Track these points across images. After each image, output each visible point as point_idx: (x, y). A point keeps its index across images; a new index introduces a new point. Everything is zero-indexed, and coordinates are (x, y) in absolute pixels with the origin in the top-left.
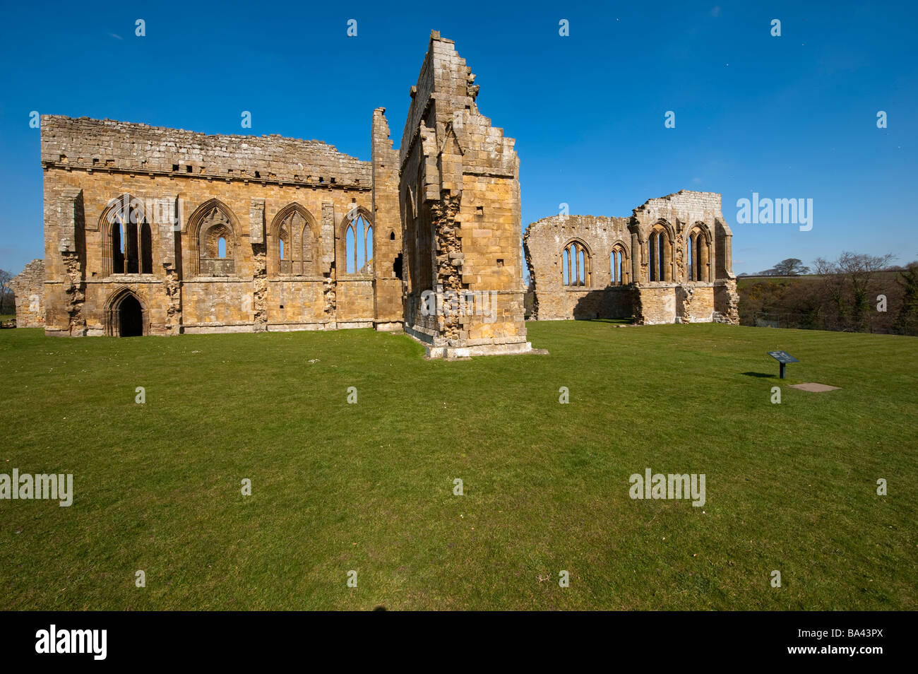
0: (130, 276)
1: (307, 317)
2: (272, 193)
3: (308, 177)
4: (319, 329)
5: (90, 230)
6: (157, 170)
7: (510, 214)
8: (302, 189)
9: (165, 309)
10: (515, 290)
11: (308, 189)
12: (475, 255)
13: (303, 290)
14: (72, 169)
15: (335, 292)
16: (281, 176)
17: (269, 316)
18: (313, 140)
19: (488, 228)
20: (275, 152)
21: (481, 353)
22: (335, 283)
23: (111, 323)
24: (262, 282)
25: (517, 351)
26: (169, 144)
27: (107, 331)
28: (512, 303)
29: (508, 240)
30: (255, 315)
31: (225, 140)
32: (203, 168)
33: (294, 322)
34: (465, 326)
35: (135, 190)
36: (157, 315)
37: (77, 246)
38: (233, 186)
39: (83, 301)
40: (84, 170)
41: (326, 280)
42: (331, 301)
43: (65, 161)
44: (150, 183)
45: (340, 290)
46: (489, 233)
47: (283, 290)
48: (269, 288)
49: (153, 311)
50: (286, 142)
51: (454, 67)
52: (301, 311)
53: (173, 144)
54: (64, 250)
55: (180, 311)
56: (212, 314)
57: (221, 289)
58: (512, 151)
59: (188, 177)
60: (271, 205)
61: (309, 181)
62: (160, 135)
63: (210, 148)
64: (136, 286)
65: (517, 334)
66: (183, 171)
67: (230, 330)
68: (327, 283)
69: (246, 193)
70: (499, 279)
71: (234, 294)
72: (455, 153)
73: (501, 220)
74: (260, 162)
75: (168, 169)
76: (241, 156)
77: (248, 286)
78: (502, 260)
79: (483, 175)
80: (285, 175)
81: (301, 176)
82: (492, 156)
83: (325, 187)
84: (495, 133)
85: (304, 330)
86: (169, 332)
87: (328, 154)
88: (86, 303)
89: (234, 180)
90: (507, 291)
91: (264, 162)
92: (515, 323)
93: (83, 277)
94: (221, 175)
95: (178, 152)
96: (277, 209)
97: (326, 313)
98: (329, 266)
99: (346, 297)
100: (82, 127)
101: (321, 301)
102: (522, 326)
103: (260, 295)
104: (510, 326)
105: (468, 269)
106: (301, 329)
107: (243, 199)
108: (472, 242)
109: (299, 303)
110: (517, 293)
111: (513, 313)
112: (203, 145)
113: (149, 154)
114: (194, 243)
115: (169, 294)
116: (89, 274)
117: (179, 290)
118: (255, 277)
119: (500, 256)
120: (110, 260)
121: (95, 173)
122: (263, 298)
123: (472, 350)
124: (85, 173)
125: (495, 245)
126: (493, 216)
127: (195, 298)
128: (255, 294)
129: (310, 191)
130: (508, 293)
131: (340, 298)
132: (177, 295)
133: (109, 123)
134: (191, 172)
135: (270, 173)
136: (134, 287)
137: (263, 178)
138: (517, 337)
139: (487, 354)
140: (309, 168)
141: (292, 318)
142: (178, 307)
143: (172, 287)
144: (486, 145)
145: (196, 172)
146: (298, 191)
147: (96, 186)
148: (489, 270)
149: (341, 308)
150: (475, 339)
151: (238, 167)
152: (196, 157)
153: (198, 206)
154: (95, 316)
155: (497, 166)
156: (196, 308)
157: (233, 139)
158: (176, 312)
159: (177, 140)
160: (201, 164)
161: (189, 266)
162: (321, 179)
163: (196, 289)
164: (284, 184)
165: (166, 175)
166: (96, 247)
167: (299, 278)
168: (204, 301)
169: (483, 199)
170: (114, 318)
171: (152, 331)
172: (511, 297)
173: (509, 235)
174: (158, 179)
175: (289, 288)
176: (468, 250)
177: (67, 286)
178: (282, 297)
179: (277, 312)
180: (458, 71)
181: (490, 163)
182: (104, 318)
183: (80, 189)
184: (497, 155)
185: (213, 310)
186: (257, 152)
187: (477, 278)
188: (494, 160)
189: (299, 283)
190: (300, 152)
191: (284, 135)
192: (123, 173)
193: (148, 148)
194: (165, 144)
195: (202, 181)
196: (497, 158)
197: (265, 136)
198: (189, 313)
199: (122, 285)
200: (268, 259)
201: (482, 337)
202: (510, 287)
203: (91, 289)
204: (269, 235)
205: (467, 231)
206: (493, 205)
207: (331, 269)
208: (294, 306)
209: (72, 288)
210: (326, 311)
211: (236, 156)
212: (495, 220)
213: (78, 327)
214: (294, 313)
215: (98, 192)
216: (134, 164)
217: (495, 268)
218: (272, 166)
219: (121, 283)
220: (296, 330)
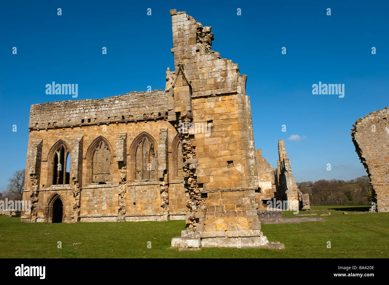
0: (59, 186)
1: (150, 211)
2: (131, 127)
3: (152, 114)
4: (158, 220)
5: (44, 161)
6: (74, 124)
7: (237, 122)
8: (149, 122)
9: (72, 206)
10: (245, 187)
11: (152, 122)
12: (207, 160)
13: (148, 191)
14: (40, 129)
15: (167, 192)
16: (136, 116)
17: (127, 210)
18: (155, 90)
19: (218, 136)
20: (133, 102)
21: (215, 244)
22: (168, 185)
23: (48, 215)
24: (124, 186)
25: (250, 245)
26: (81, 108)
27: (46, 219)
28: (244, 199)
29: (236, 144)
30: (119, 210)
31: (107, 100)
32: (96, 119)
33: (142, 215)
34: (200, 220)
35: (64, 136)
36: (69, 210)
37: (36, 171)
38: (111, 127)
39: (37, 202)
40: (44, 129)
41: (161, 183)
42: (165, 199)
43: (38, 126)
44: (71, 131)
45: (172, 190)
46: (219, 140)
47: (135, 192)
48: (127, 191)
49: (67, 207)
50: (139, 94)
51: (186, 28)
52: (146, 206)
53: (82, 108)
54: (31, 173)
55: (79, 207)
56: (95, 209)
57: (101, 192)
58: (235, 73)
59: (88, 125)
60: (130, 135)
61: (152, 116)
62: (77, 105)
63: (99, 107)
64: (60, 192)
65: (250, 228)
66: (86, 122)
67: (105, 220)
68: (161, 185)
69: (117, 130)
70: (230, 178)
71: (108, 195)
72: (184, 85)
73: (229, 128)
74: (125, 110)
75: (79, 122)
76: (114, 108)
77: (115, 189)
78: (232, 162)
79: (211, 96)
80: (138, 116)
81: (148, 114)
82: (219, 80)
83: (162, 119)
84: (220, 63)
85: (147, 220)
86: (72, 221)
87: (163, 97)
88: (39, 202)
89: (111, 123)
90: (238, 188)
91: (127, 109)
92: (248, 217)
93: (38, 188)
94: (104, 121)
95: (84, 112)
96: (134, 137)
97: (162, 208)
98: (162, 173)
99: (176, 195)
100: (46, 108)
101: (159, 199)
102: (255, 220)
103: (122, 196)
104: (243, 220)
105: (202, 171)
106: (146, 220)
107: (115, 134)
108: (204, 149)
109: (145, 200)
110: (247, 190)
111: (245, 208)
112: (96, 105)
113: (71, 116)
114: (90, 164)
115: (74, 197)
116: (41, 186)
117: (79, 194)
118: (120, 183)
119: (229, 158)
120: (51, 177)
121: (49, 130)
122: (124, 197)
123: (207, 242)
124: (45, 131)
125: (225, 149)
126: (222, 126)
127: (87, 198)
128: (120, 195)
129: (153, 122)
130: (239, 190)
131: (172, 196)
132: (78, 197)
133: (56, 103)
134: (90, 122)
135: (130, 115)
136: (59, 193)
137: (126, 119)
138: (251, 231)
139: (221, 246)
140: (152, 108)
141: (141, 211)
142: (78, 204)
143: (76, 192)
144: (213, 74)
145: (92, 122)
146: (146, 124)
147: (48, 137)
148: (220, 171)
149: (173, 204)
150: (210, 232)
151: (113, 115)
152: (92, 113)
153: (92, 142)
154: (41, 210)
155: (223, 87)
156: (87, 205)
157: (111, 99)
158: (77, 208)
159: (85, 105)
160: (95, 117)
161: (86, 179)
162: (160, 114)
163: (88, 193)
164: (138, 121)
165: (78, 126)
166: (45, 170)
167: (146, 183)
168: (92, 201)
169: (212, 114)
170: (49, 211)
171: (66, 221)
172: (241, 193)
173: (236, 140)
174: (75, 129)
175: (139, 190)
176: (201, 156)
177: (31, 193)
178: (134, 197)
179: (132, 208)
180: (190, 29)
181: (217, 86)
182: (45, 212)
183: (42, 140)
184: (222, 79)
185: (96, 206)
186: (123, 104)
187: (209, 179)
188: (220, 82)
189: (145, 186)
190: (147, 99)
191: (138, 91)
192: (60, 128)
193: (71, 112)
194: (79, 109)
195: (95, 126)
196: (223, 81)
197: (128, 93)
198: (84, 208)
199: (54, 192)
200: (128, 171)
201: (216, 230)
202: (241, 184)
203: (41, 194)
204: (128, 155)
205: (200, 141)
206: (221, 118)
207: (164, 175)
208: (142, 203)
209: (33, 194)
210: (162, 206)
211: (112, 108)
212: (224, 129)
213: (34, 217)
214: (142, 208)
215: (49, 140)
216: (65, 122)
217: (226, 169)
218: (131, 111)
219: (54, 190)
220: (143, 220)
